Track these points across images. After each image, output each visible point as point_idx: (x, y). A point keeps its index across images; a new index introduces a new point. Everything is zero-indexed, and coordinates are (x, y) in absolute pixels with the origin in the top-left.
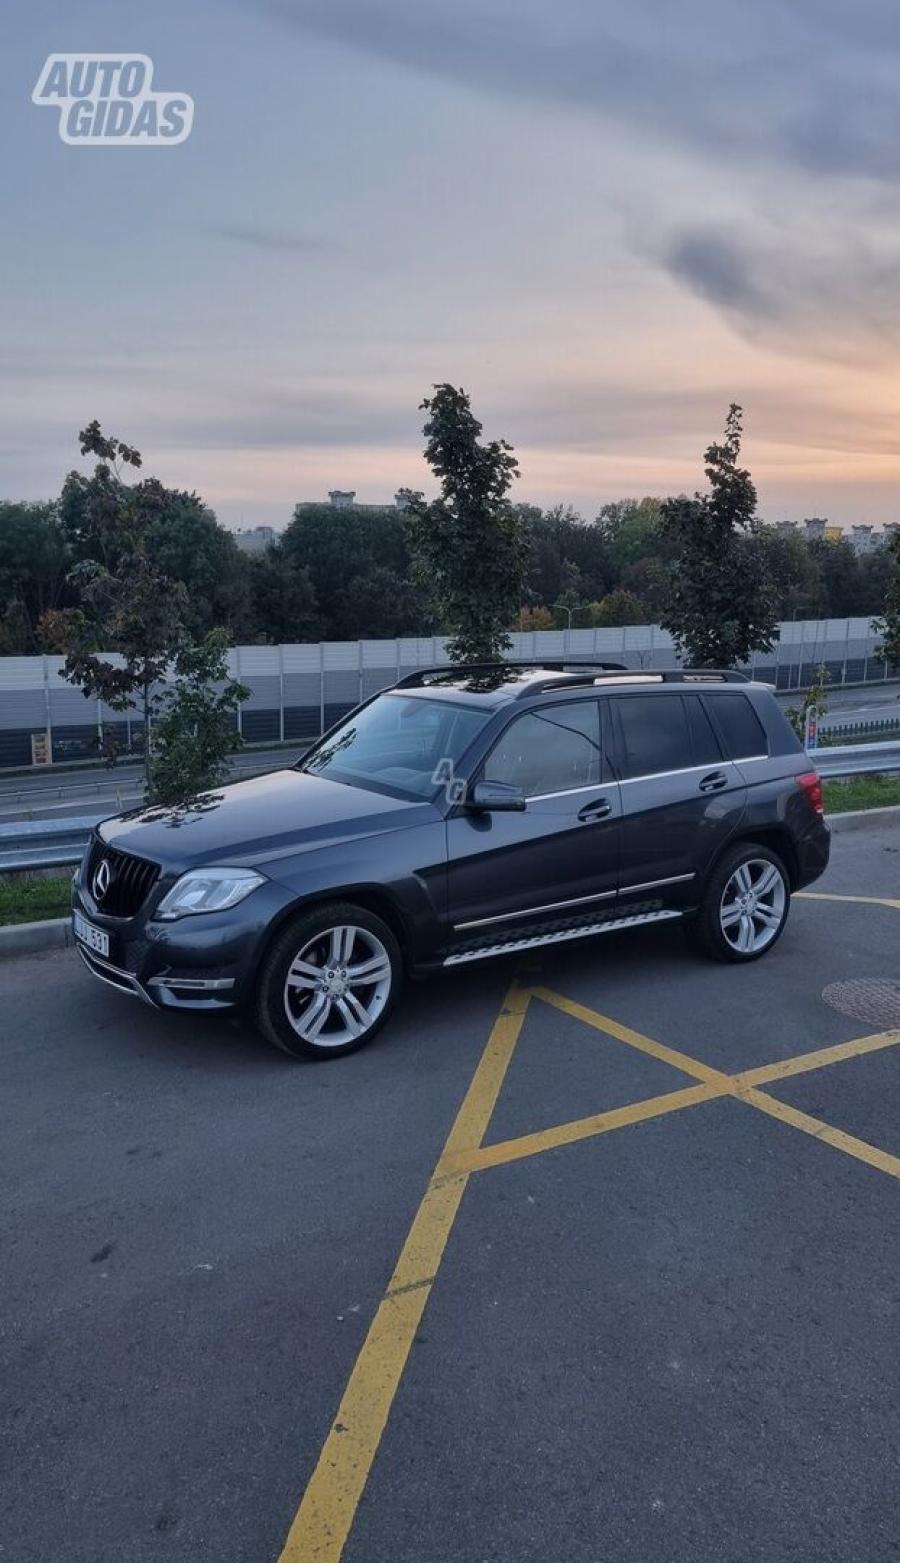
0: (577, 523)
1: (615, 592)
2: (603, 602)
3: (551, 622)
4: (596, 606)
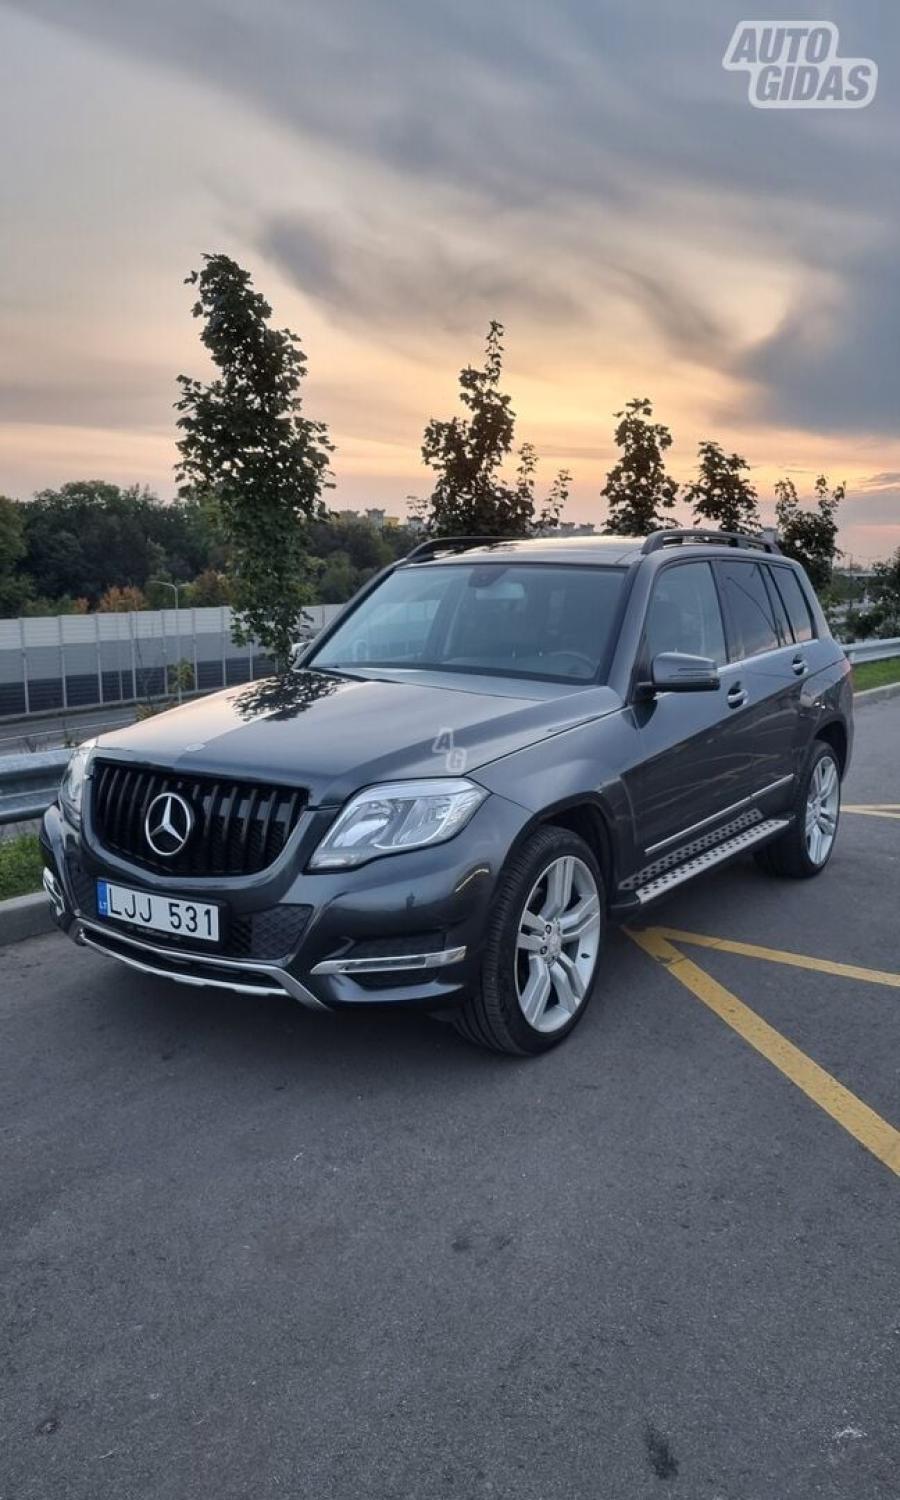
0: (156, 503)
1: (207, 573)
2: (195, 583)
3: (143, 602)
4: (188, 586)
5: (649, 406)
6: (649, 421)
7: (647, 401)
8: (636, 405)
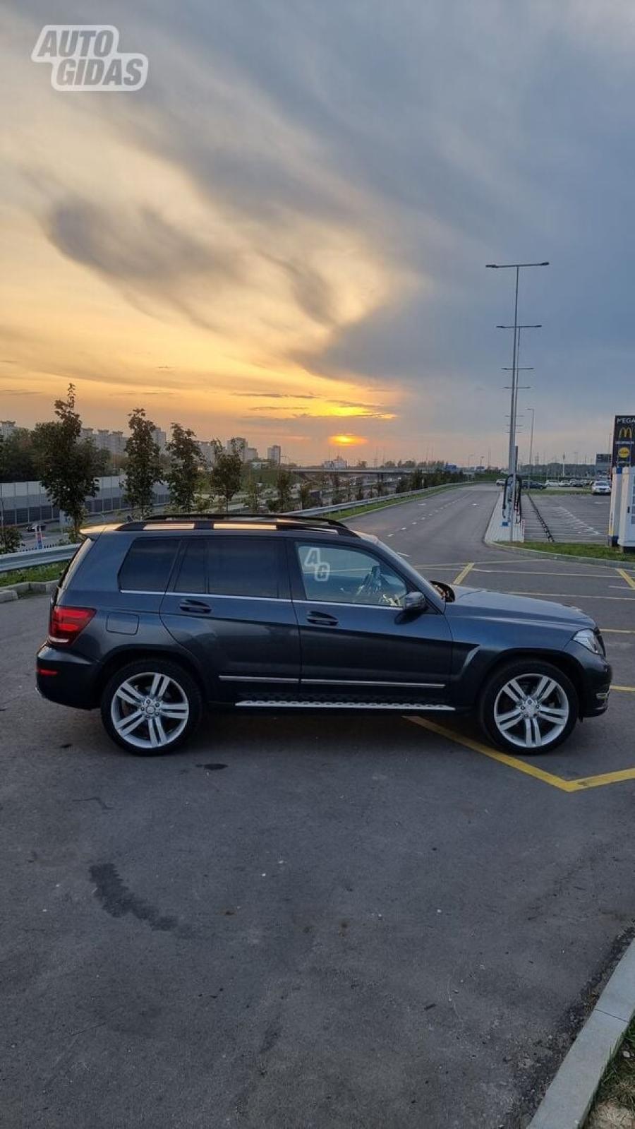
5: (144, 412)
6: (144, 419)
7: (143, 410)
8: (138, 411)
